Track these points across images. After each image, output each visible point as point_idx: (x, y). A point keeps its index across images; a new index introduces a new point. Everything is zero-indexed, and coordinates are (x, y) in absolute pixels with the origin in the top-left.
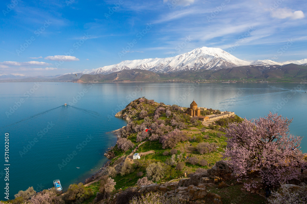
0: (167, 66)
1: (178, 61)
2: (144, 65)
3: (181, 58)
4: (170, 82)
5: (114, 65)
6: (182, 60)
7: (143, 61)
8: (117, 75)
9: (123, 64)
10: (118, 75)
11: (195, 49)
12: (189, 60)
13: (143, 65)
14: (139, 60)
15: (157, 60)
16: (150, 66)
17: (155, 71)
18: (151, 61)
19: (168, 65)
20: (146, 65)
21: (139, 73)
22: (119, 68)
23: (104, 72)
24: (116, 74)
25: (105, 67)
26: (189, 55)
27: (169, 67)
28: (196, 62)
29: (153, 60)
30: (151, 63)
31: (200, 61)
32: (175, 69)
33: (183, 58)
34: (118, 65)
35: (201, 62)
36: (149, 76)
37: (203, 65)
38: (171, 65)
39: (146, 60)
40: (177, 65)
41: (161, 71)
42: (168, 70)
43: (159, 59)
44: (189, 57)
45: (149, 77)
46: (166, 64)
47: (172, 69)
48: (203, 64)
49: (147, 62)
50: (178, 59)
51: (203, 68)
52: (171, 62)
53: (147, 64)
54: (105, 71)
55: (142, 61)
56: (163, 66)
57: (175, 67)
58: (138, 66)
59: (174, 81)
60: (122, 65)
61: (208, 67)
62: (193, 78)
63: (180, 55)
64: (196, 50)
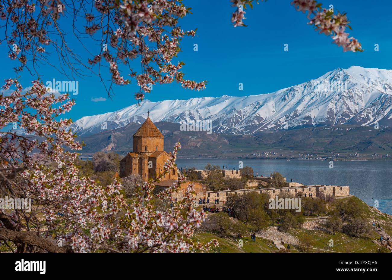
0: (253, 117)
1: (283, 103)
2: (190, 113)
3: (290, 96)
4: (255, 158)
5: (109, 113)
6: (295, 100)
7: (188, 103)
8: (110, 137)
9: (134, 112)
10: (112, 139)
11: (329, 73)
12: (312, 101)
13: (187, 113)
14: (177, 101)
15: (227, 102)
16: (207, 116)
17: (220, 130)
18: (210, 104)
19: (254, 115)
20: (196, 113)
21: (172, 134)
22: (122, 120)
23: (80, 133)
24: (109, 134)
25: (85, 119)
26: (312, 88)
27: (259, 118)
28: (331, 105)
29: (216, 100)
30: (211, 108)
31: (344, 102)
32: (274, 125)
33: (298, 96)
34: (121, 113)
35: (347, 105)
36: (199, 142)
37: (352, 116)
38: (263, 113)
39: (195, 101)
40: (279, 114)
41: (235, 129)
42: (255, 127)
43: (232, 99)
44: (313, 94)
45: (199, 145)
46: (249, 112)
47: (266, 126)
48: (351, 112)
49: (199, 106)
50: (284, 99)
51: (352, 121)
52: (262, 105)
53: (197, 111)
54: (84, 128)
55: (185, 103)
56: (241, 118)
57: (275, 119)
58: (172, 118)
59: (267, 154)
60: (131, 114)
61: (365, 120)
62: (323, 149)
63: (289, 88)
64: (332, 75)
